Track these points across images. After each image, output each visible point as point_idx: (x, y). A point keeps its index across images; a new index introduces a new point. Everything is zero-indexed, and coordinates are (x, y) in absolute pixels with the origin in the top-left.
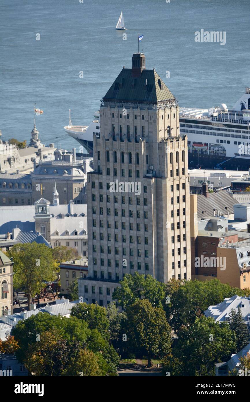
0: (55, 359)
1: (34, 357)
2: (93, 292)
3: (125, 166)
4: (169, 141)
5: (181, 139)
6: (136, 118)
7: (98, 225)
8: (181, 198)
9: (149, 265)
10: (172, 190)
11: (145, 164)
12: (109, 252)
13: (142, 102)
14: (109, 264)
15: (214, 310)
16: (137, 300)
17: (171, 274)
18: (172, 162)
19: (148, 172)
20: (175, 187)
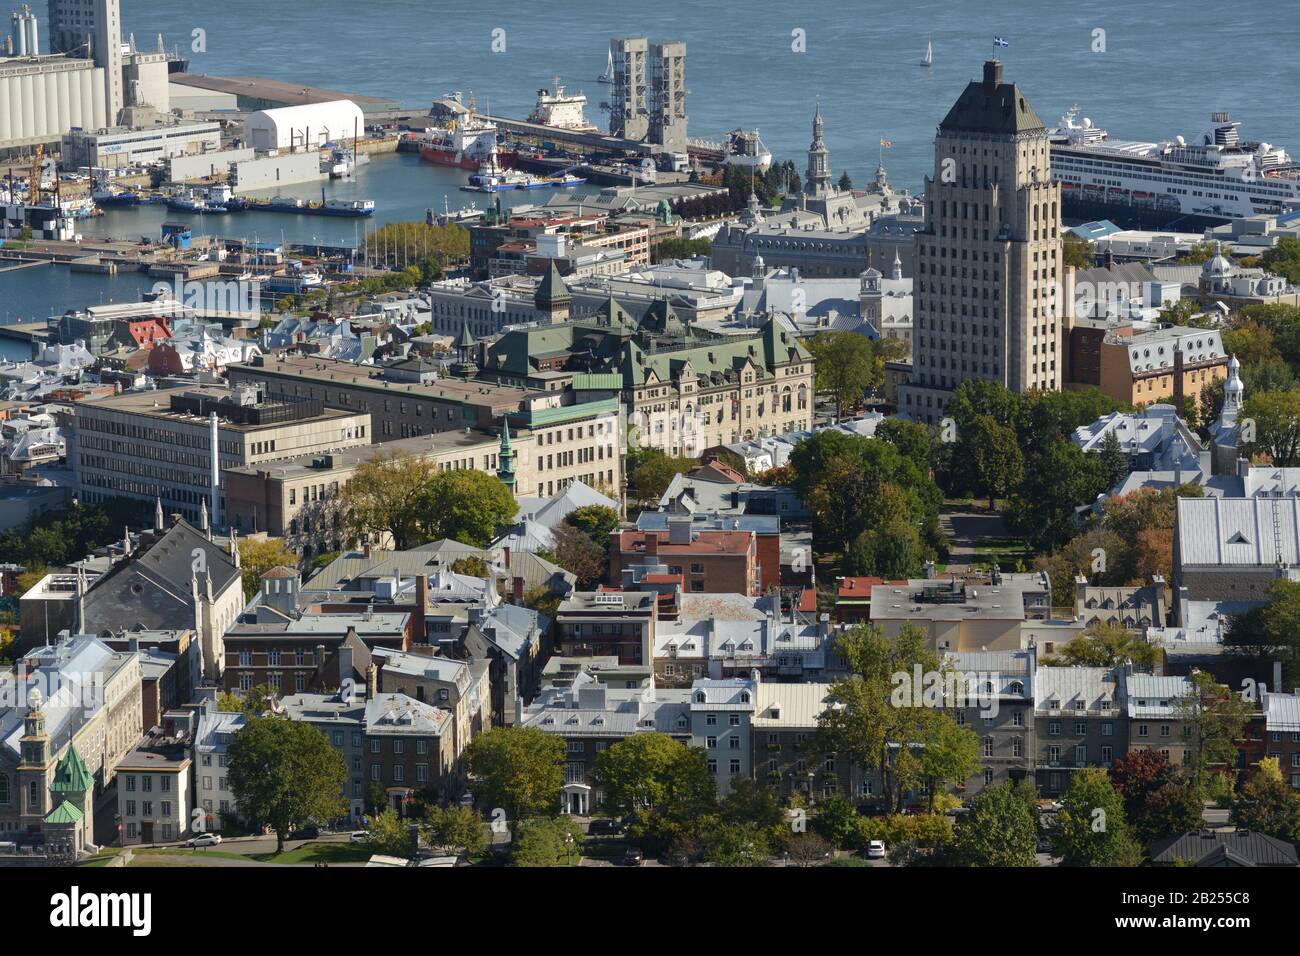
0: (845, 496)
1: (817, 491)
2: (919, 404)
3: (969, 223)
4: (1033, 188)
5: (1051, 186)
6: (986, 153)
7: (928, 309)
8: (1049, 271)
9: (1000, 367)
10: (1036, 259)
11: (997, 221)
12: (943, 347)
13: (995, 131)
14: (943, 364)
15: (1083, 432)
16: (978, 417)
17: (1030, 379)
18: (1036, 219)
19: (1001, 233)
20: (1040, 255)
